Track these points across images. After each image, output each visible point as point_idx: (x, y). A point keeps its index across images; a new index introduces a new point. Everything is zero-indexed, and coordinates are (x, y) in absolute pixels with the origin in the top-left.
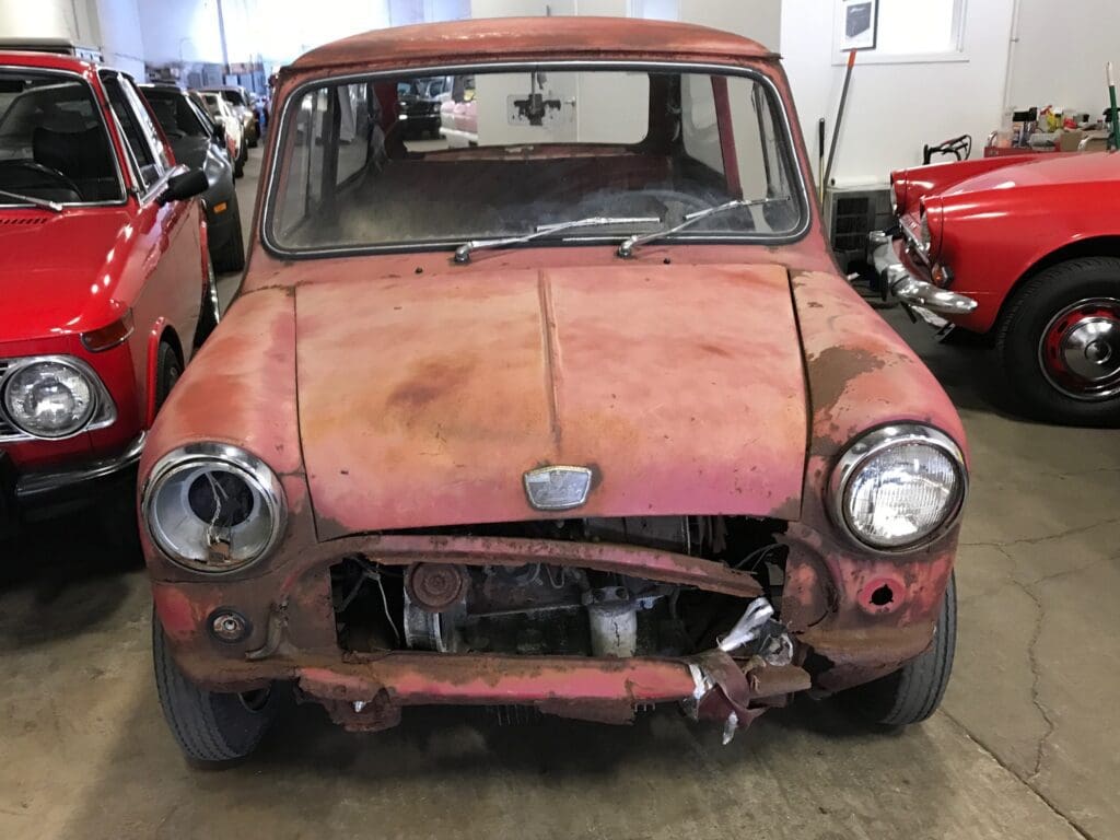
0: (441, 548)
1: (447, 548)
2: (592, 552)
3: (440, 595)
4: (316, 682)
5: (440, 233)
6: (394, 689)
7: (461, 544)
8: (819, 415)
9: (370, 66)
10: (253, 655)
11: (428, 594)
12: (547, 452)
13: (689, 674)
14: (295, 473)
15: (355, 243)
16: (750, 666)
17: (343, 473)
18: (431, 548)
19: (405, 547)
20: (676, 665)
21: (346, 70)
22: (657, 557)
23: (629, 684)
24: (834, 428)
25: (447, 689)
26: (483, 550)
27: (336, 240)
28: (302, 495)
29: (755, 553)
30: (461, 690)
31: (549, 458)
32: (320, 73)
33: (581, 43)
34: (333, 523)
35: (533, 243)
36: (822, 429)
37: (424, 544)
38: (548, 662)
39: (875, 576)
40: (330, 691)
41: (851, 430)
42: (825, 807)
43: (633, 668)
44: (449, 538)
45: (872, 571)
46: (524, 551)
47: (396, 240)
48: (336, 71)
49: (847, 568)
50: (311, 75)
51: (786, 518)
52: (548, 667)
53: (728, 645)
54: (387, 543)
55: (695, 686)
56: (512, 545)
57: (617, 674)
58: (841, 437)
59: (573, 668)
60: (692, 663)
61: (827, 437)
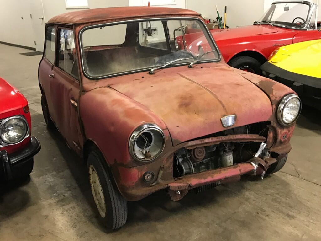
0: (203, 142)
1: (204, 142)
2: (234, 137)
3: (201, 155)
4: (174, 187)
5: (141, 67)
6: (191, 184)
7: (207, 140)
8: (271, 95)
9: (104, 21)
10: (153, 184)
11: (198, 156)
12: (224, 113)
13: (252, 164)
14: (166, 129)
15: (116, 72)
16: (264, 159)
17: (177, 127)
18: (200, 143)
19: (194, 144)
20: (248, 163)
21: (96, 23)
22: (246, 136)
23: (240, 170)
24: (276, 97)
25: (203, 181)
26: (212, 141)
27: (111, 72)
28: (168, 135)
29: (261, 131)
30: (206, 180)
31: (225, 114)
32: (88, 24)
33: (158, 13)
34: (177, 141)
35: (167, 67)
36: (273, 99)
37: (198, 142)
38: (222, 169)
39: (284, 132)
40: (177, 188)
41: (280, 97)
42: (268, 194)
43: (239, 166)
44: (204, 139)
45: (283, 131)
46: (220, 139)
47: (129, 70)
48: (94, 24)
49: (279, 130)
50: (85, 25)
51: (271, 120)
52: (222, 170)
53: (257, 156)
54: (190, 143)
55: (254, 167)
56: (218, 138)
57: (237, 169)
58: (278, 99)
59: (228, 169)
60: (251, 162)
61: (275, 100)
